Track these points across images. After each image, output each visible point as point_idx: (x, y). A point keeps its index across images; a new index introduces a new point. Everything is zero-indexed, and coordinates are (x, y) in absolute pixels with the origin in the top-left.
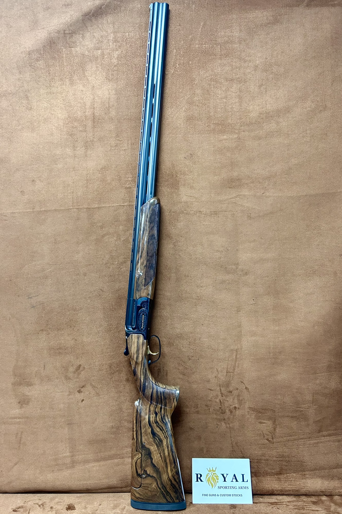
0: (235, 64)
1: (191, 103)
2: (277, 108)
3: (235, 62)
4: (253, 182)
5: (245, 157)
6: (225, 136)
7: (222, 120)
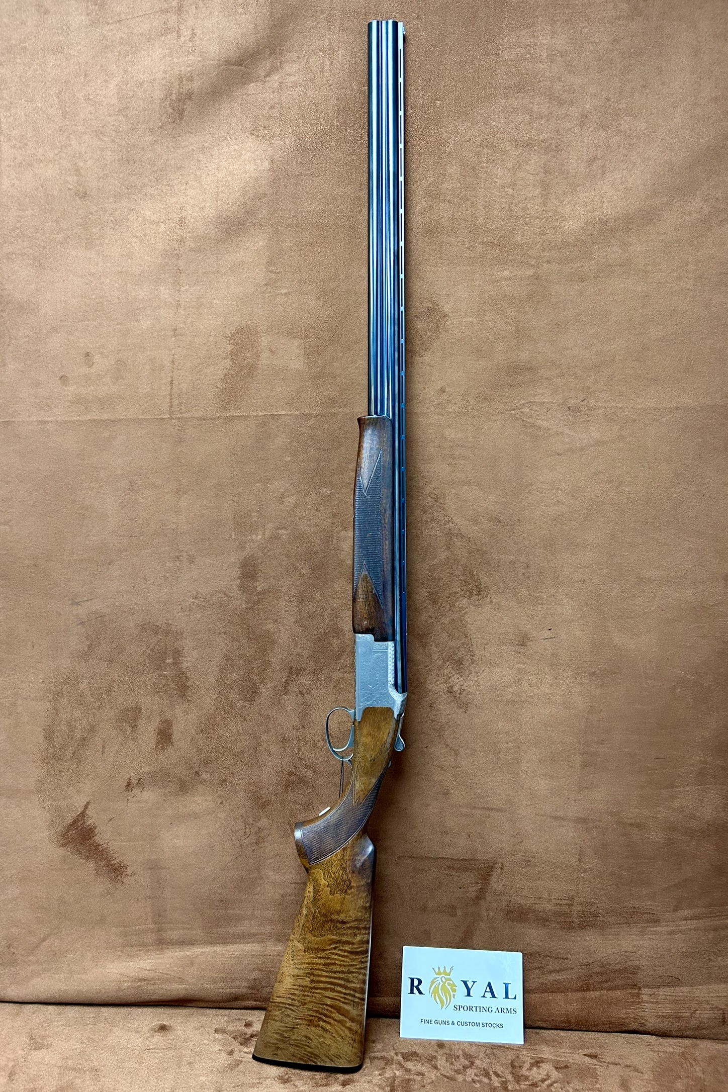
0: (539, 108)
2: (625, 211)
3: (538, 104)
4: (562, 375)
5: (548, 319)
6: (505, 271)
7: (502, 236)
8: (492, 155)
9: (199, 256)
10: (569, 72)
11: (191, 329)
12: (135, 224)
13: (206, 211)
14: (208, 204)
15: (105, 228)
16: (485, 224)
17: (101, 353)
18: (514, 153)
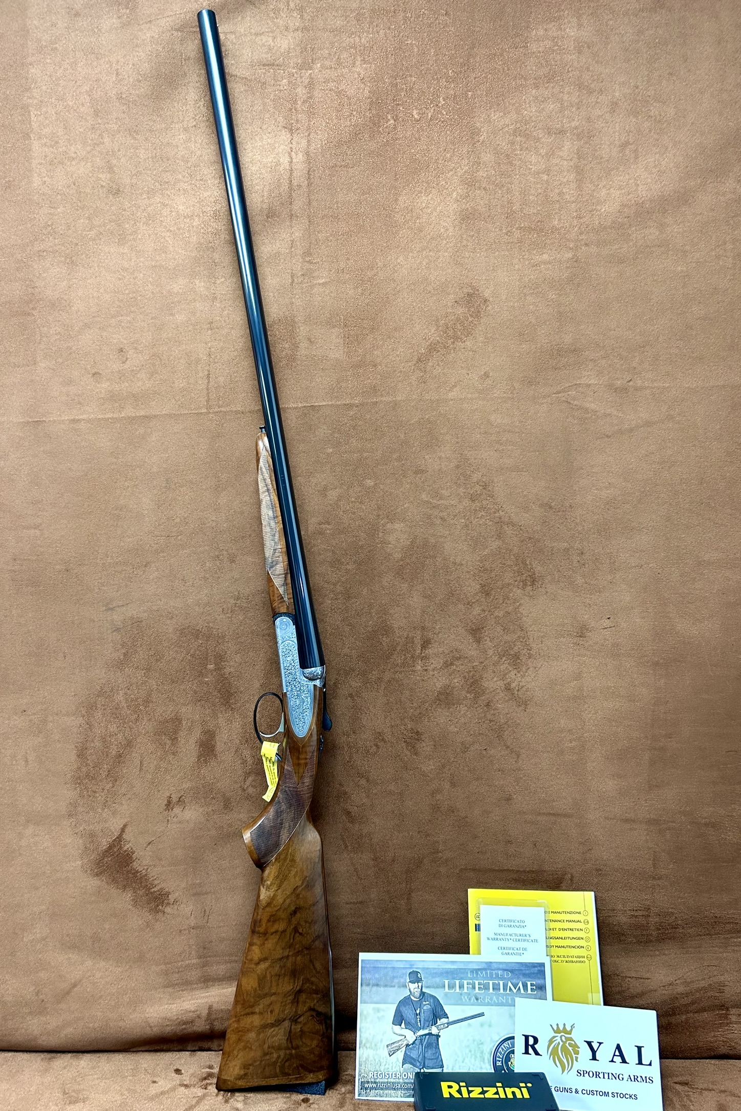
0: (569, 97)
1: (470, 183)
2: (660, 193)
3: (569, 93)
4: (606, 357)
5: (589, 301)
6: (544, 255)
7: (539, 221)
8: (525, 143)
11: (228, 321)
15: (138, 224)
16: (521, 210)
17: (136, 349)
18: (548, 140)
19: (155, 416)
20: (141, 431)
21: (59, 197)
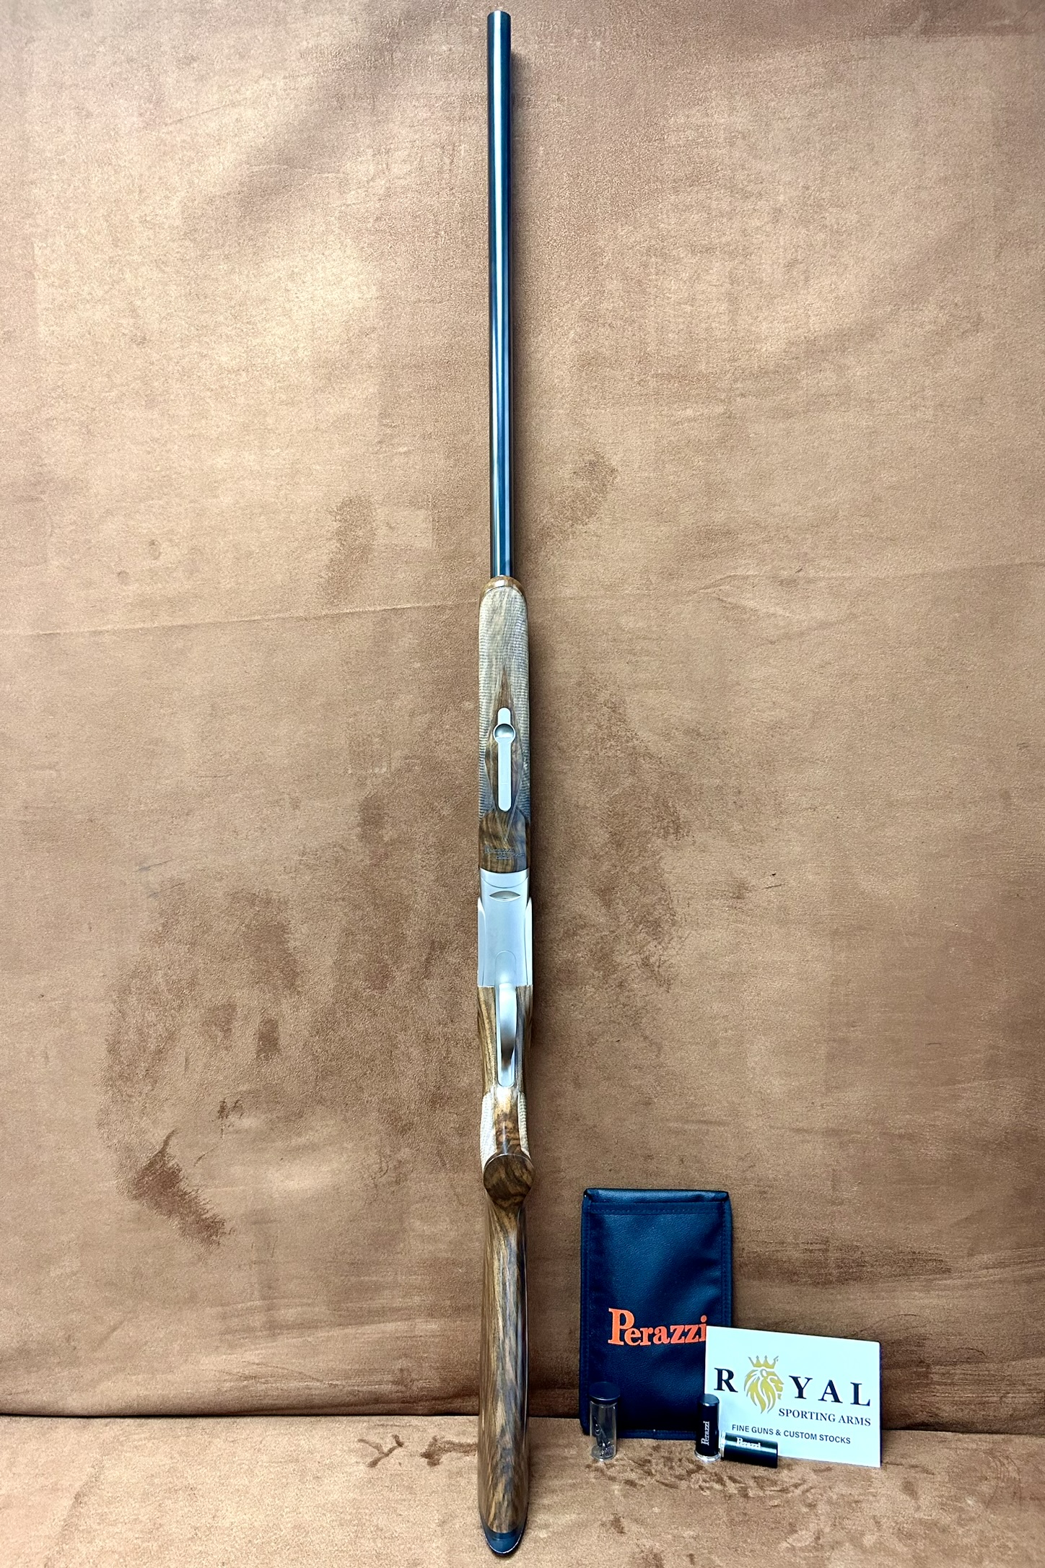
0: (718, 204)
1: (592, 318)
2: (838, 327)
3: (717, 198)
4: (768, 540)
5: (746, 468)
6: (688, 410)
7: (681, 366)
8: (662, 264)
9: (293, 411)
10: (755, 157)
11: (285, 503)
12: (209, 373)
13: (301, 353)
14: (302, 345)
15: (170, 381)
16: (658, 352)
17: (170, 540)
18: (691, 261)
19: (196, 626)
20: (180, 644)
21: (71, 350)
